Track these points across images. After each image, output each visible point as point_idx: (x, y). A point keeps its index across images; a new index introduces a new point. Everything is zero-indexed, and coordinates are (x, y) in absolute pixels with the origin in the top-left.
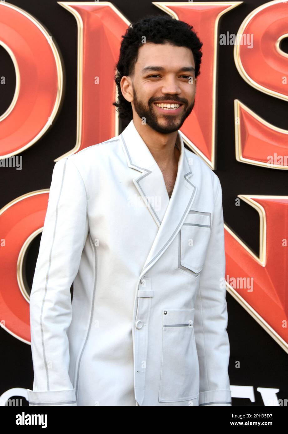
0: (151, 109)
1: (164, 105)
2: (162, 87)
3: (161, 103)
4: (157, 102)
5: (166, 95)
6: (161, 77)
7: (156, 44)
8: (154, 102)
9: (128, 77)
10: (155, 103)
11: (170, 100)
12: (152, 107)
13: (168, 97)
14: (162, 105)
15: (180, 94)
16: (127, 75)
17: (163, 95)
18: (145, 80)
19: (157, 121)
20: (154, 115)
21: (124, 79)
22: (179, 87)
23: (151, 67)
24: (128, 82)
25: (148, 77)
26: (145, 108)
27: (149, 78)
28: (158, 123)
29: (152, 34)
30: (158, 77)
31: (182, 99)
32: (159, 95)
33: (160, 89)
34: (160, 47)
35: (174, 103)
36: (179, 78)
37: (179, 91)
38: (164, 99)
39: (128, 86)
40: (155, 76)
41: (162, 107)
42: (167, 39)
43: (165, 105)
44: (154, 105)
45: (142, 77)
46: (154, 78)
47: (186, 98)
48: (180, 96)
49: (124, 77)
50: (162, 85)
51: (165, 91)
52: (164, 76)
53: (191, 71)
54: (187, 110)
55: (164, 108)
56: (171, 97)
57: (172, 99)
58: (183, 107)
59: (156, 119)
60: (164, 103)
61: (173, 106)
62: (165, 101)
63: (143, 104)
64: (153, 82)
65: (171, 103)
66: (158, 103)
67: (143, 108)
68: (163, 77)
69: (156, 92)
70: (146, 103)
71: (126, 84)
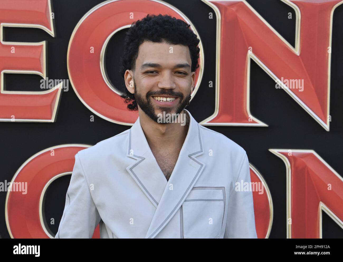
0: (149, 102)
1: (160, 98)
2: (159, 82)
3: (157, 97)
4: (154, 95)
5: (162, 89)
6: (158, 73)
7: (154, 43)
8: (151, 95)
9: (130, 70)
10: (153, 97)
11: (165, 94)
12: (150, 100)
13: (164, 92)
14: (159, 99)
15: (175, 89)
16: (130, 69)
17: (159, 90)
18: (143, 75)
19: (154, 113)
20: (152, 107)
21: (128, 72)
22: (174, 83)
23: (148, 64)
24: (131, 75)
25: (147, 72)
26: (144, 100)
27: (147, 74)
28: (155, 114)
29: (151, 33)
30: (154, 73)
31: (177, 93)
32: (156, 90)
33: (157, 83)
34: (157, 45)
35: (170, 97)
36: (175, 73)
37: (174, 86)
38: (160, 93)
39: (131, 79)
40: (152, 72)
41: (159, 100)
42: (163, 37)
43: (162, 99)
44: (151, 98)
45: (141, 73)
46: (151, 74)
47: (181, 91)
48: (175, 91)
49: (127, 70)
50: (158, 81)
51: (161, 86)
52: (161, 71)
53: (186, 67)
54: (182, 102)
55: (160, 101)
56: (167, 91)
57: (167, 93)
58: (178, 100)
59: (154, 110)
60: (160, 97)
61: (168, 99)
62: (161, 95)
63: (142, 97)
64: (150, 78)
65: (167, 97)
66: (156, 97)
67: (142, 101)
68: (160, 73)
69: (153, 86)
70: (144, 96)
71: (129, 77)
